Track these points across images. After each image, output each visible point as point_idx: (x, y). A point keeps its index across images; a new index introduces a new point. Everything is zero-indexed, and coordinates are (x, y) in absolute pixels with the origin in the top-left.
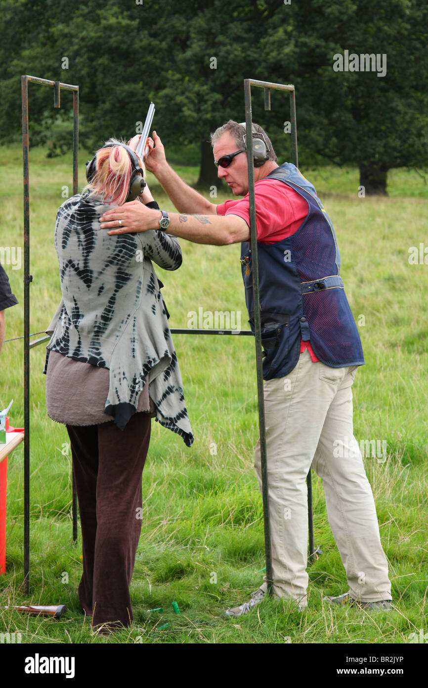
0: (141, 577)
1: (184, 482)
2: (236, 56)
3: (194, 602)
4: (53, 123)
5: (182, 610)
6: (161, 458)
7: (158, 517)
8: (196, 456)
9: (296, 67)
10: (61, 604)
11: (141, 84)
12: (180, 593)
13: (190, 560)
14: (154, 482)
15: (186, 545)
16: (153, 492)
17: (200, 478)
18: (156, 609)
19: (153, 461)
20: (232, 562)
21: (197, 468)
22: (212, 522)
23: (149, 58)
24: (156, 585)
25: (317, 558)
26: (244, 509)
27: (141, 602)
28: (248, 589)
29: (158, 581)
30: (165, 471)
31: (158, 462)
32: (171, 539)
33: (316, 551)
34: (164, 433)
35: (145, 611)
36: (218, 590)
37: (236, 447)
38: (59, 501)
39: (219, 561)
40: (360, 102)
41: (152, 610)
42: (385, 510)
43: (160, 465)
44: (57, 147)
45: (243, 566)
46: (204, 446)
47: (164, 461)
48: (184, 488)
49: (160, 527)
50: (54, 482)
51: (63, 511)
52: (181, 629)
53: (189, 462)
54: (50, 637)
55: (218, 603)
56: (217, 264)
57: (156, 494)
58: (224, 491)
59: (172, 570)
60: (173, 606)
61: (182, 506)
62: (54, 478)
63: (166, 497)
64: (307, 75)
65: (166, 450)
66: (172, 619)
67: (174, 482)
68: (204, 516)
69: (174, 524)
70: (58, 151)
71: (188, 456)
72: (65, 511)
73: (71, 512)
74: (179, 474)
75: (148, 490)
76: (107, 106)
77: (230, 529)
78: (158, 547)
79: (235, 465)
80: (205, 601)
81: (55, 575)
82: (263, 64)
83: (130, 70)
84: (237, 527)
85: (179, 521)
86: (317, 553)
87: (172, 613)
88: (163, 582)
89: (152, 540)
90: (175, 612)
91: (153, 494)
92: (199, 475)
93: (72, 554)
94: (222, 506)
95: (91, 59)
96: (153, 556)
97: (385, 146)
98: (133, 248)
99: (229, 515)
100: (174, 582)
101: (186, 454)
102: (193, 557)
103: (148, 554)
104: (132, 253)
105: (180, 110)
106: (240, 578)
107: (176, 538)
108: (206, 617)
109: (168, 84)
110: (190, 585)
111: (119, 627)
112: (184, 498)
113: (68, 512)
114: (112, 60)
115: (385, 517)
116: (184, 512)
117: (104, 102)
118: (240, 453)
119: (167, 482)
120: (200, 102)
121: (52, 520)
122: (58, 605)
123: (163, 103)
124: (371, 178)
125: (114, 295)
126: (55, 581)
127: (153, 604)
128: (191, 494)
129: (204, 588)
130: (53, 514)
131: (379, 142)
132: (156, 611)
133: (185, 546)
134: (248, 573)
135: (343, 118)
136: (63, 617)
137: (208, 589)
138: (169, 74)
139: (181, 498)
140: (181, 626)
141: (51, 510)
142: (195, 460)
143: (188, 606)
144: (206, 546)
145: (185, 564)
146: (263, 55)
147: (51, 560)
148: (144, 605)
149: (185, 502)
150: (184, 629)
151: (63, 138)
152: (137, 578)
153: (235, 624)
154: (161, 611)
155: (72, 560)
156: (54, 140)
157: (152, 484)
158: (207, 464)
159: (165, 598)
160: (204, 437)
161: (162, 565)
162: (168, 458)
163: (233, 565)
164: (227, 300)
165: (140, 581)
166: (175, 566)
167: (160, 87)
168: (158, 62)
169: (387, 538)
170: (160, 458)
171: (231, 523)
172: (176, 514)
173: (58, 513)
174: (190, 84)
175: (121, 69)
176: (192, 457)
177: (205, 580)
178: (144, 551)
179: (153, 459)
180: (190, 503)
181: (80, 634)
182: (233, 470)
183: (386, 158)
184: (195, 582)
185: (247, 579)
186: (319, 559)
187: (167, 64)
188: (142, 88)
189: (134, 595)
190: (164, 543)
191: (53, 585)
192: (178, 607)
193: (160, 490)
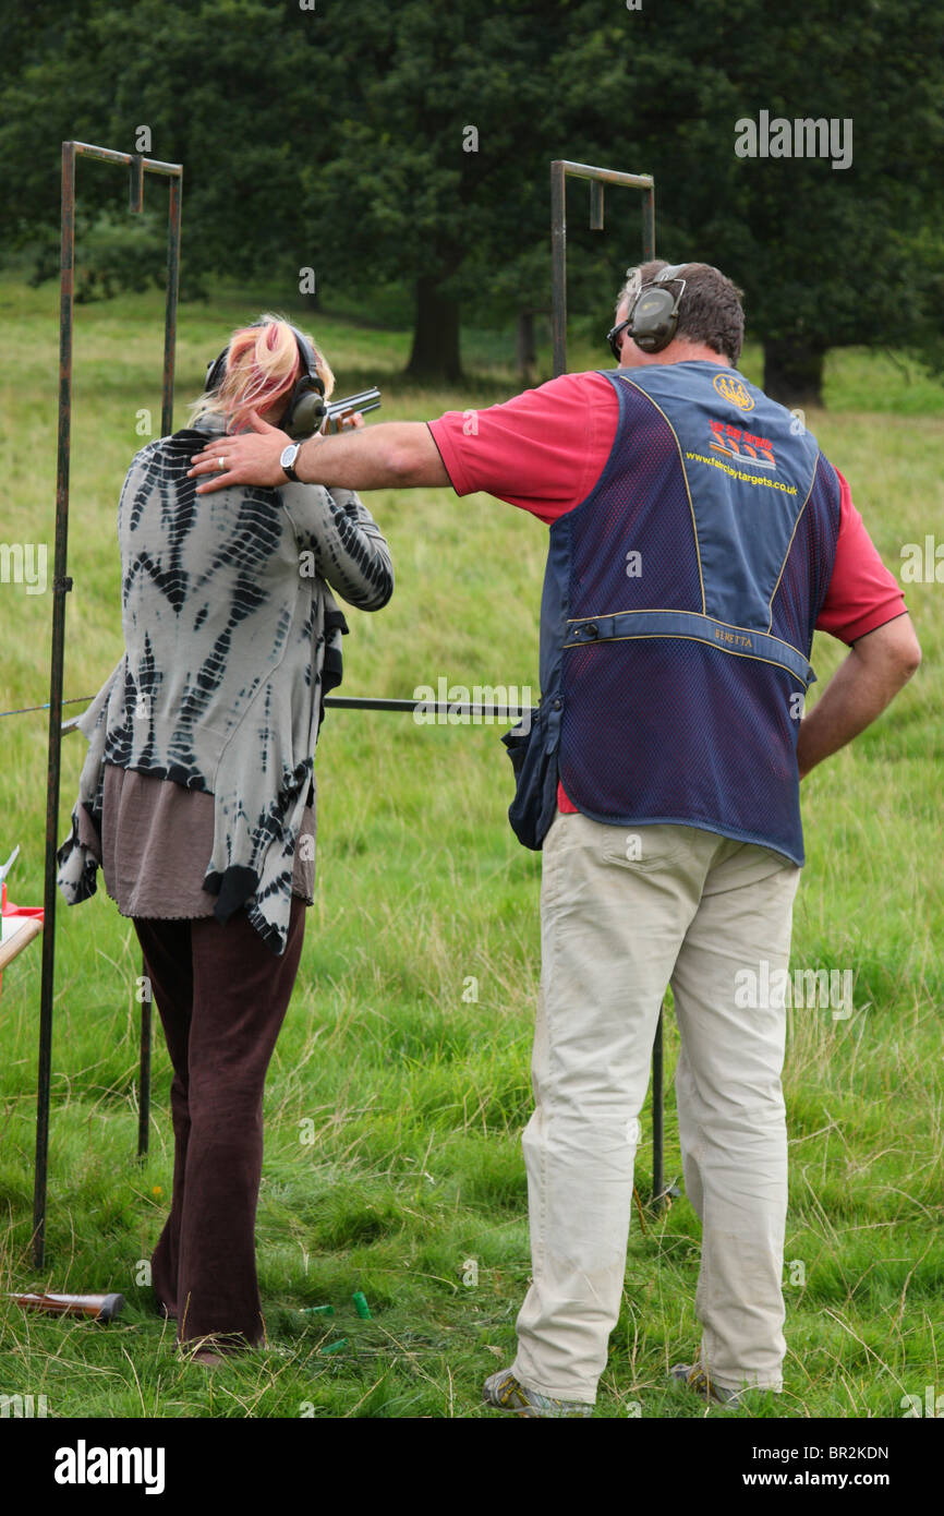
0: (287, 1237)
1: (379, 1032)
2: (497, 90)
3: (401, 1294)
4: (90, 228)
5: (375, 1311)
6: (329, 977)
7: (323, 1107)
8: (404, 975)
9: (628, 118)
10: (112, 1292)
11: (286, 149)
12: (370, 1275)
13: (393, 1201)
14: (315, 1030)
15: (383, 1170)
16: (312, 1052)
17: (415, 1023)
18: (317, 1308)
19: (311, 984)
20: (483, 1210)
21: (406, 1002)
22: (440, 1120)
23: (305, 91)
24: (318, 1256)
25: (667, 1204)
26: (511, 1094)
27: (287, 1291)
28: (518, 1268)
29: (322, 1246)
30: (336, 1007)
31: (320, 986)
32: (351, 1155)
33: (668, 1190)
34: (334, 922)
35: (293, 1310)
36: (453, 1270)
37: (491, 956)
38: (107, 1066)
39: (457, 1207)
40: (770, 199)
41: (309, 1310)
42: (816, 1104)
43: (327, 994)
44: (98, 279)
45: (508, 1219)
46: (421, 953)
47: (334, 984)
48: (380, 1045)
49: (327, 1130)
50: (95, 1025)
51: (116, 1089)
52: (373, 1353)
53: (389, 987)
54: (90, 1362)
55: (452, 1298)
56: (449, 551)
57: (318, 1056)
58: (466, 1054)
59: (353, 1222)
60: (356, 1303)
61: (375, 1084)
62: (94, 1017)
63: (341, 1065)
64: (653, 138)
65: (339, 960)
66: (353, 1331)
67: (359, 1031)
68: (423, 1106)
69: (358, 1124)
70: (98, 290)
71: (388, 974)
72: (121, 1089)
73: (134, 1092)
74: (369, 1013)
75: (300, 1047)
76: (211, 194)
77: (481, 1138)
78: (323, 1172)
79: (490, 998)
80: (424, 1294)
81: (99, 1227)
82: (556, 111)
83: (264, 115)
84: (495, 1133)
85: (368, 1118)
86: (669, 1194)
87: (352, 1318)
88: (332, 1249)
89: (311, 1158)
90: (359, 1314)
91: (313, 1057)
92: (412, 1016)
93: (137, 1184)
94: (462, 1088)
95: (179, 91)
96: (313, 1193)
97: (820, 300)
98: (273, 534)
99: (478, 1106)
100: (359, 1250)
101: (382, 970)
102: (399, 1195)
103: (302, 1187)
104: (270, 545)
105: (367, 208)
106: (501, 1245)
107: (363, 1154)
108: (426, 1329)
109: (345, 149)
110: (394, 1256)
111: (238, 1345)
112: (379, 1066)
113: (128, 1092)
114: (225, 94)
115: (817, 1120)
116: (380, 1098)
117: (204, 186)
118: (501, 971)
119: (341, 1030)
120: (411, 190)
121: (93, 1108)
122: (106, 1293)
123: (331, 191)
124: (789, 367)
125: (228, 631)
126: (99, 1241)
127: (310, 1296)
128: (393, 1058)
129: (422, 1264)
130: (94, 1095)
131: (807, 293)
132: (317, 1311)
133: (380, 1171)
134: (519, 1233)
135: (728, 235)
136: (117, 1319)
137: (432, 1268)
138: (346, 128)
139: (372, 1065)
140: (373, 1345)
141: (91, 1086)
142: (403, 984)
143: (388, 1302)
144: (427, 1174)
145: (381, 1212)
146: (557, 90)
147: (91, 1195)
148: (291, 1298)
149: (380, 1076)
150: (380, 1352)
151: (113, 263)
152: (277, 1239)
153: (491, 1345)
154: (329, 1313)
155: (136, 1197)
156: (92, 265)
157: (309, 1034)
158: (430, 993)
159: (338, 1284)
160: (422, 934)
161: (331, 1210)
162: (344, 977)
163: (486, 1216)
164: (472, 632)
165: (282, 1246)
166: (361, 1215)
167: (328, 156)
168: (324, 100)
169: (819, 1165)
170: (326, 977)
171: (481, 1124)
172: (362, 1100)
173: (104, 1091)
174: (393, 151)
175: (243, 114)
176: (393, 976)
177: (425, 1248)
178: (293, 1179)
179: (310, 979)
180: (393, 1077)
181: (155, 1357)
182: (484, 1008)
183: (821, 328)
184: (404, 1251)
185: (515, 1246)
186: (673, 1208)
187: (345, 106)
188: (289, 157)
189: (270, 1275)
190: (335, 1166)
191: (96, 1250)
192: (366, 1304)
193: (327, 1047)
